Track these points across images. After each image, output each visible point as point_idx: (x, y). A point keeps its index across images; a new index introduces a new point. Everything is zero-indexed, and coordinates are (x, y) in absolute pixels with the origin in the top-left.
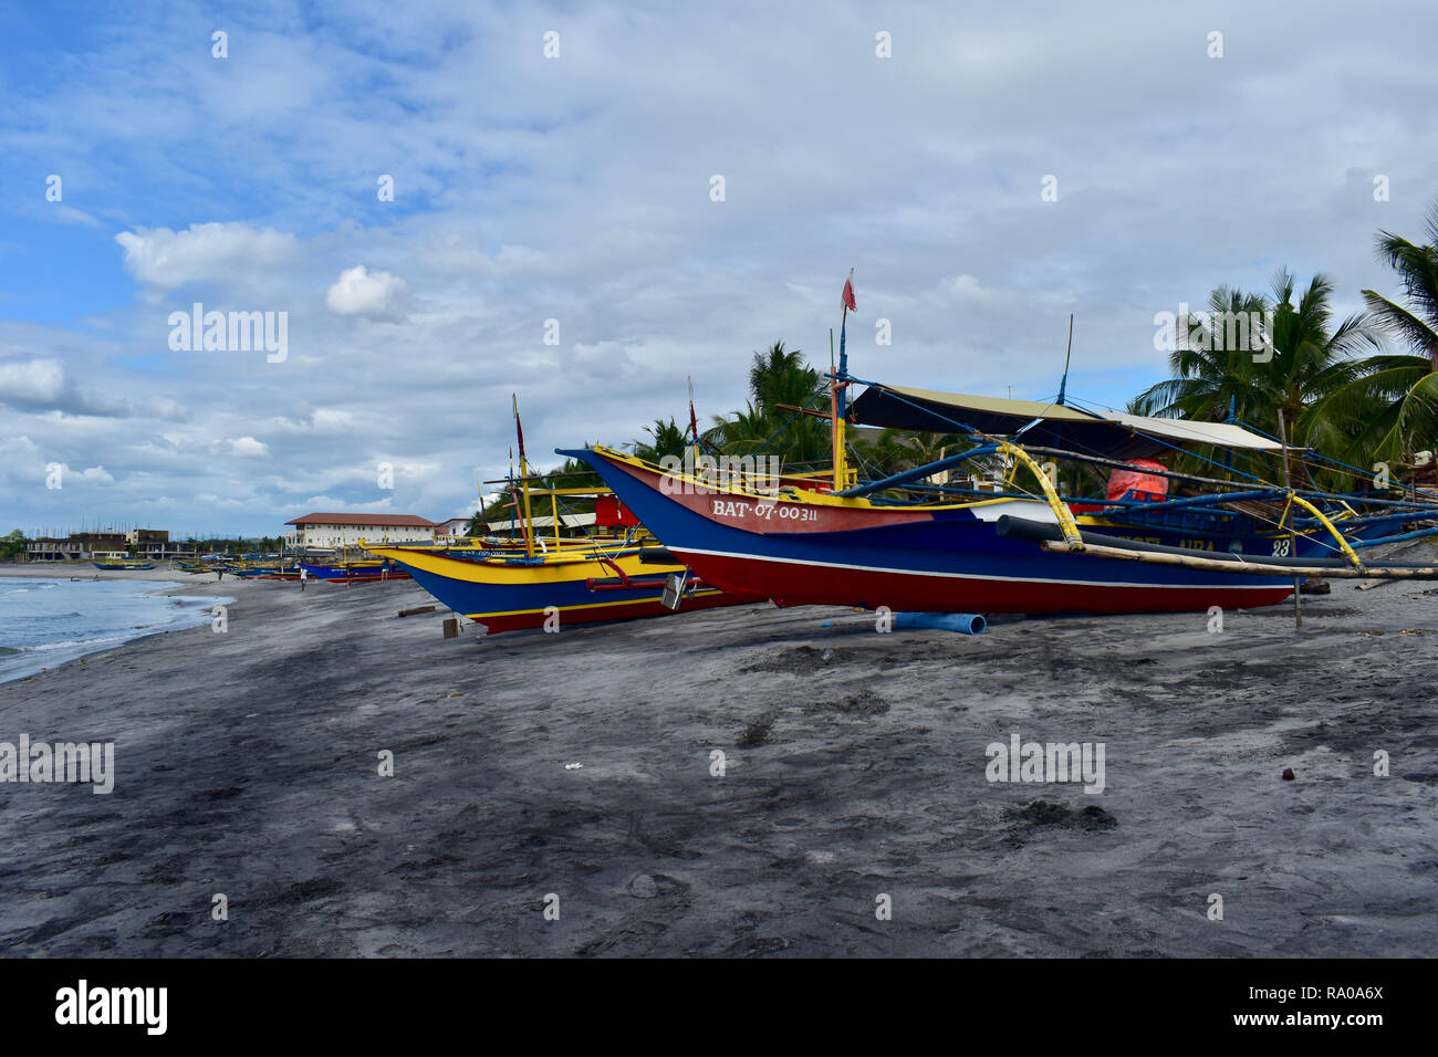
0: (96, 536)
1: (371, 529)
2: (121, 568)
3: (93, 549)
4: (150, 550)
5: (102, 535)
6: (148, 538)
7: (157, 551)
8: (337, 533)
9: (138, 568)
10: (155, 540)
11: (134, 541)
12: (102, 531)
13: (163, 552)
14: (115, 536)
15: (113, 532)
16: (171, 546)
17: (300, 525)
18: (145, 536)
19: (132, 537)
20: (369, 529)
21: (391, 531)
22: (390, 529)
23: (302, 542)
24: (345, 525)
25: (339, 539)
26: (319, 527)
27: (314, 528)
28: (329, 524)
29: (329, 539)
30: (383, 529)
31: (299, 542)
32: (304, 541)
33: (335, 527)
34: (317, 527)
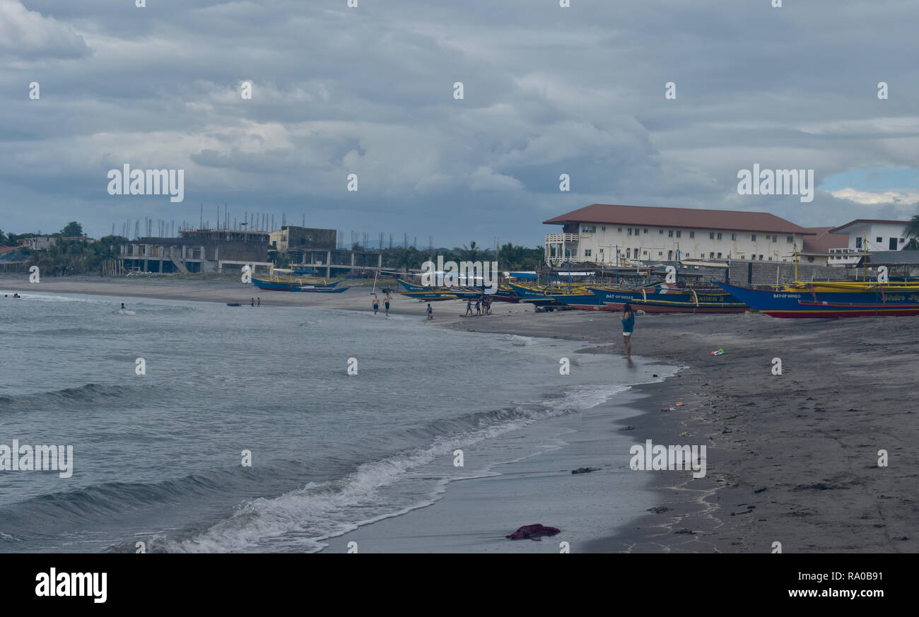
0: (222, 235)
1: (692, 236)
2: (294, 288)
3: (221, 258)
4: (308, 261)
5: (234, 234)
6: (303, 242)
7: (319, 264)
8: (634, 242)
9: (319, 289)
10: (314, 245)
11: (282, 246)
12: (232, 228)
13: (328, 265)
14: (251, 235)
15: (248, 229)
16: (340, 255)
17: (571, 225)
18: (299, 236)
19: (277, 238)
20: (688, 235)
21: (726, 239)
22: (723, 237)
23: (574, 254)
24: (646, 227)
25: (636, 250)
26: (604, 229)
27: (594, 231)
28: (619, 226)
29: (618, 252)
30: (712, 237)
31: (567, 255)
32: (578, 253)
33: (630, 230)
34: (599, 230)
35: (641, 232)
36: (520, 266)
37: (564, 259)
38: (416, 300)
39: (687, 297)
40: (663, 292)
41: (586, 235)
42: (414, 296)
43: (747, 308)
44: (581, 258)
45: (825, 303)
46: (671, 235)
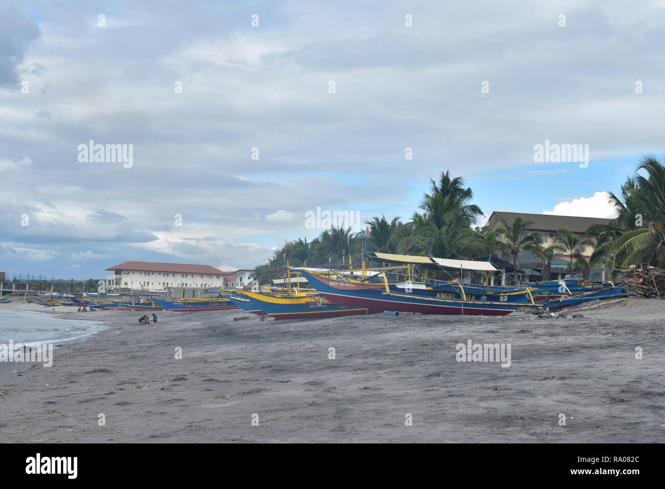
1: (174, 276)
8: (147, 278)
13: (2, 289)
16: (7, 284)
17: (118, 271)
20: (172, 275)
21: (189, 277)
22: (188, 276)
23: (119, 285)
24: (153, 272)
25: (148, 282)
26: (133, 273)
27: (128, 274)
28: (140, 271)
29: (140, 283)
30: (183, 276)
31: (116, 284)
32: (121, 283)
33: (145, 273)
34: (131, 273)
35: (151, 274)
36: (94, 290)
37: (114, 286)
38: (43, 306)
39: (150, 304)
40: (141, 302)
41: (125, 275)
42: (43, 305)
43: (164, 308)
44: (123, 286)
45: (190, 306)
46: (164, 275)
